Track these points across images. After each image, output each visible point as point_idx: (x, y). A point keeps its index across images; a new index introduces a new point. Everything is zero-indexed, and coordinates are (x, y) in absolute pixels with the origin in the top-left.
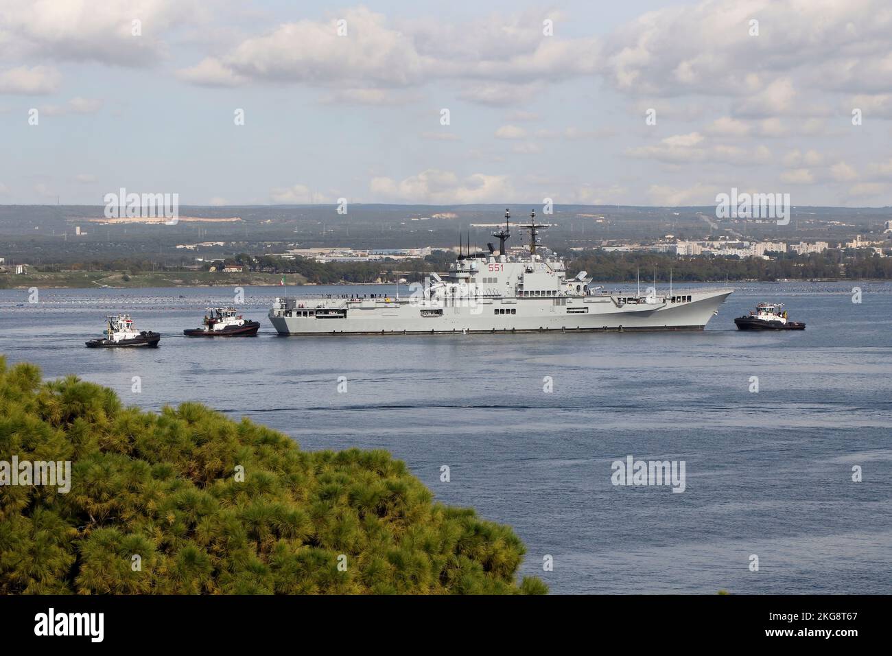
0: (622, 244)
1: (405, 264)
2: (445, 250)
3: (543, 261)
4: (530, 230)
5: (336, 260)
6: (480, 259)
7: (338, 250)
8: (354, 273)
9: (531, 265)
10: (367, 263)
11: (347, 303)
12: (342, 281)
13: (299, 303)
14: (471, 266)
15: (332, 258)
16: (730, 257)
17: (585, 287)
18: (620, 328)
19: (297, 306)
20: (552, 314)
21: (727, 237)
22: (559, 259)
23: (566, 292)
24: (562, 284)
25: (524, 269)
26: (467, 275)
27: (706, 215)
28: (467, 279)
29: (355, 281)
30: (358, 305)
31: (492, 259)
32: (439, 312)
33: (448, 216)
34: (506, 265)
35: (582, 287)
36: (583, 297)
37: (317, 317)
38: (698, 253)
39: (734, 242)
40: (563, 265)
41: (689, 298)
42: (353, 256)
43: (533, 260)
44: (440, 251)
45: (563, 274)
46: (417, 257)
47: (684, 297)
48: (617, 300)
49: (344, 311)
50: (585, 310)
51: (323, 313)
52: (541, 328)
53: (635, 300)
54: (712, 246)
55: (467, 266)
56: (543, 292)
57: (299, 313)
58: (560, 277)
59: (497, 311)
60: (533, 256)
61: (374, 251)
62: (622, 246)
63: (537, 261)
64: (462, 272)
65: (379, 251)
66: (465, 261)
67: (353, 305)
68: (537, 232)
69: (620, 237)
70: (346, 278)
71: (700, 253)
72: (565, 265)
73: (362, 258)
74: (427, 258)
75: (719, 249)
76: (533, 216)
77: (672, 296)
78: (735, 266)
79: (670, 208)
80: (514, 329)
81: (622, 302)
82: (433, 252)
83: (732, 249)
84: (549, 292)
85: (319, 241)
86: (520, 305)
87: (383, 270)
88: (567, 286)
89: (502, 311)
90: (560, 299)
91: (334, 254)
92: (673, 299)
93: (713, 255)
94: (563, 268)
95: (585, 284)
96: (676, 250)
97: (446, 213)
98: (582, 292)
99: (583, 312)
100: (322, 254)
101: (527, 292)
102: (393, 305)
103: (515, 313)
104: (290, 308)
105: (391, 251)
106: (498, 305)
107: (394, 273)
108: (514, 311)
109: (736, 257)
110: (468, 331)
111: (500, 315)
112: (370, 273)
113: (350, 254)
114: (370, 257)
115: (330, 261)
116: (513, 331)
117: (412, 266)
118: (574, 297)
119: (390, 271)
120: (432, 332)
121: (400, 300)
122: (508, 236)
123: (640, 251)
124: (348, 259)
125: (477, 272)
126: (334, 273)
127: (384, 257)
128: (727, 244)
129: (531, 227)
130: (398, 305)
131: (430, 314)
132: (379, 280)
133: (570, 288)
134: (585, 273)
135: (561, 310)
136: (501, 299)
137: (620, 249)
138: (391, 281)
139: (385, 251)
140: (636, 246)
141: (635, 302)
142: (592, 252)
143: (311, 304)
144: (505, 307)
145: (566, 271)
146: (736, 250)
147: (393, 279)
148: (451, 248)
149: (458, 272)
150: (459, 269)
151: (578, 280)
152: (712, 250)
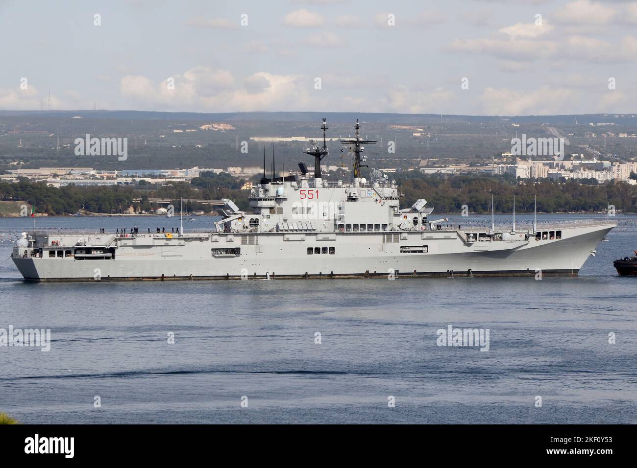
0: (445, 164)
1: (165, 189)
2: (218, 171)
3: (370, 185)
4: (353, 146)
5: (74, 184)
6: (288, 183)
7: (77, 171)
8: (98, 201)
9: (354, 191)
10: (116, 188)
11: (116, 240)
12: (82, 211)
13: (51, 239)
14: (277, 192)
15: (69, 181)
16: (585, 181)
17: (424, 221)
18: (468, 272)
19: (50, 243)
20: (382, 254)
21: (582, 156)
22: (391, 183)
23: (399, 226)
24: (395, 215)
25: (346, 196)
26: (272, 203)
27: (555, 127)
28: (271, 208)
29: (100, 211)
30: (130, 243)
31: (305, 184)
32: (236, 251)
33: (222, 127)
34: (322, 191)
35: (420, 220)
36: (422, 233)
37: (76, 258)
38: (544, 176)
39: (591, 162)
40: (396, 191)
41: (559, 234)
42: (97, 179)
43: (357, 184)
44: (211, 173)
45: (396, 203)
46: (181, 180)
47: (552, 233)
48: (465, 237)
49: (112, 250)
50: (424, 249)
51: (84, 252)
52: (367, 271)
53: (489, 236)
54: (563, 167)
55: (272, 192)
56: (370, 226)
57: (52, 253)
58: (392, 207)
59: (310, 250)
60: (357, 180)
61: (125, 173)
62: (445, 167)
63: (362, 185)
64: (265, 199)
65: (131, 172)
66: (269, 186)
67: (123, 242)
68: (362, 148)
69: (444, 154)
70: (87, 208)
71: (546, 176)
72: (399, 191)
73: (109, 181)
74: (194, 181)
75: (571, 171)
76: (357, 128)
77: (536, 231)
78: (592, 193)
79: (508, 117)
80: (332, 272)
81: (471, 239)
82: (203, 174)
83: (587, 171)
84: (377, 226)
85: (52, 159)
86: (341, 242)
87: (136, 196)
88: (401, 218)
89: (317, 250)
90: (392, 235)
91: (71, 176)
92: (538, 235)
93: (563, 179)
94: (396, 194)
95: (424, 215)
96: (515, 172)
97: (219, 123)
98: (419, 226)
99: (421, 252)
100: (55, 176)
101: (349, 226)
102: (176, 242)
103: (333, 253)
104: (40, 245)
105: (148, 172)
106: (312, 242)
107: (151, 200)
108: (332, 250)
109: (594, 181)
110: (273, 276)
111: (314, 255)
112: (119, 201)
113: (93, 176)
114: (119, 180)
115: (66, 185)
116: (331, 276)
117: (174, 192)
118: (410, 233)
119: (145, 198)
120: (227, 277)
121: (185, 235)
122: (325, 153)
123: (469, 173)
124: (90, 182)
125: (285, 199)
126: (71, 201)
127: (138, 179)
128: (582, 165)
129: (355, 142)
130: (182, 242)
131: (224, 254)
132: (131, 209)
133: (405, 220)
134: (423, 202)
135: (393, 249)
136: (316, 234)
137: (443, 171)
138: (146, 211)
139: (140, 172)
140: (464, 167)
141: (488, 239)
142: (408, 174)
143: (68, 241)
144: (321, 245)
145: (400, 199)
146: (593, 172)
147: (151, 208)
148: (225, 168)
149: (260, 199)
150: (261, 195)
151: (415, 210)
152: (562, 172)
